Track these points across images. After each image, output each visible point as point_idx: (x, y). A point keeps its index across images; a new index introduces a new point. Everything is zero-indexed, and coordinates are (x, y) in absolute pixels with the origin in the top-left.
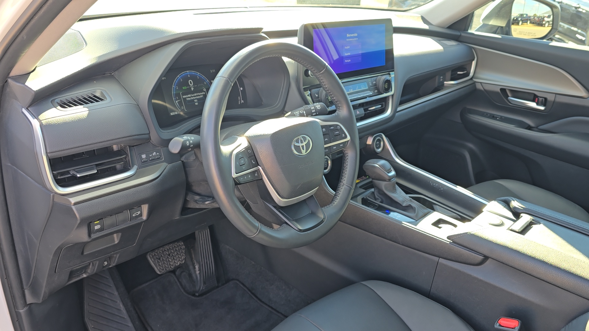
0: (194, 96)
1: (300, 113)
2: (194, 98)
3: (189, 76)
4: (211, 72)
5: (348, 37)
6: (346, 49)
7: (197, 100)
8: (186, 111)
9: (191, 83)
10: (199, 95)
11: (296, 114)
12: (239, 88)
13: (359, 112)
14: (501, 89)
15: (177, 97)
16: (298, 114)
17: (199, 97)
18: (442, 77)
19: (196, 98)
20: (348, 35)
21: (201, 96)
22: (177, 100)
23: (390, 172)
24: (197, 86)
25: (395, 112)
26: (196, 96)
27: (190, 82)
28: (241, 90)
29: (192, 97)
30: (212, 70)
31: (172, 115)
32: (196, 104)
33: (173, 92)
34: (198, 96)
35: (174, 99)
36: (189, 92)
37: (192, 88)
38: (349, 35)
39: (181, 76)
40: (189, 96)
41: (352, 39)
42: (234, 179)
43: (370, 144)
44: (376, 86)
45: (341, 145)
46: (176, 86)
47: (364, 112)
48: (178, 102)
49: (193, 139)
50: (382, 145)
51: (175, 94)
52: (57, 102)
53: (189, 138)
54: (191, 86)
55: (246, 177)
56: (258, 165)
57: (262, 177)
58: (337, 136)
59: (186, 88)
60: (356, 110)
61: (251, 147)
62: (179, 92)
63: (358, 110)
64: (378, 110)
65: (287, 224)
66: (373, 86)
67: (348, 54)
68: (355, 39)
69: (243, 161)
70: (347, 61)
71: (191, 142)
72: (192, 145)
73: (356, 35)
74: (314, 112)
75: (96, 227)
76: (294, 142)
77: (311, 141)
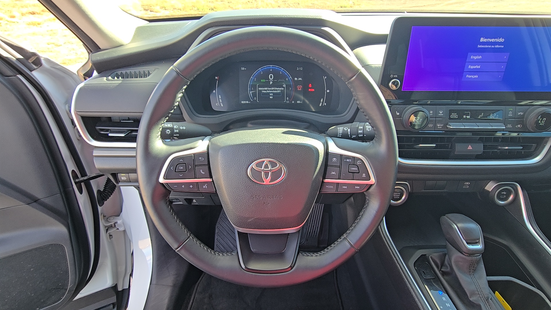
0: (271, 90)
1: (343, 129)
2: (271, 92)
3: (271, 70)
4: (298, 69)
6: (473, 59)
7: (272, 94)
8: (258, 102)
9: (271, 78)
10: (277, 90)
11: (339, 129)
12: (326, 90)
13: (472, 148)
15: (253, 88)
16: (341, 130)
17: (276, 92)
19: (272, 91)
21: (278, 91)
22: (251, 91)
23: (476, 243)
24: (278, 80)
26: (273, 90)
27: (271, 76)
28: (327, 92)
29: (269, 90)
30: (299, 68)
31: (243, 103)
32: (271, 97)
33: (250, 82)
34: (275, 90)
35: (249, 89)
36: (267, 85)
37: (271, 82)
38: (486, 39)
39: (263, 69)
40: (266, 89)
41: (490, 46)
42: (162, 184)
43: (490, 191)
44: (522, 119)
45: (356, 187)
46: (254, 78)
47: (484, 150)
48: (252, 93)
49: (183, 129)
50: (511, 198)
51: (252, 85)
52: (117, 73)
53: (175, 127)
54: (270, 80)
55: (183, 186)
56: (211, 177)
57: (216, 191)
58: (352, 173)
59: (264, 81)
60: (468, 144)
61: (206, 154)
62: (256, 84)
63: (472, 144)
64: (518, 152)
65: (238, 253)
66: (515, 118)
67: (475, 67)
68: (497, 46)
69: (182, 168)
70: (470, 77)
71: (175, 131)
72: (178, 135)
73: (501, 40)
74: (361, 134)
75: (123, 178)
76: (253, 165)
77: (284, 169)
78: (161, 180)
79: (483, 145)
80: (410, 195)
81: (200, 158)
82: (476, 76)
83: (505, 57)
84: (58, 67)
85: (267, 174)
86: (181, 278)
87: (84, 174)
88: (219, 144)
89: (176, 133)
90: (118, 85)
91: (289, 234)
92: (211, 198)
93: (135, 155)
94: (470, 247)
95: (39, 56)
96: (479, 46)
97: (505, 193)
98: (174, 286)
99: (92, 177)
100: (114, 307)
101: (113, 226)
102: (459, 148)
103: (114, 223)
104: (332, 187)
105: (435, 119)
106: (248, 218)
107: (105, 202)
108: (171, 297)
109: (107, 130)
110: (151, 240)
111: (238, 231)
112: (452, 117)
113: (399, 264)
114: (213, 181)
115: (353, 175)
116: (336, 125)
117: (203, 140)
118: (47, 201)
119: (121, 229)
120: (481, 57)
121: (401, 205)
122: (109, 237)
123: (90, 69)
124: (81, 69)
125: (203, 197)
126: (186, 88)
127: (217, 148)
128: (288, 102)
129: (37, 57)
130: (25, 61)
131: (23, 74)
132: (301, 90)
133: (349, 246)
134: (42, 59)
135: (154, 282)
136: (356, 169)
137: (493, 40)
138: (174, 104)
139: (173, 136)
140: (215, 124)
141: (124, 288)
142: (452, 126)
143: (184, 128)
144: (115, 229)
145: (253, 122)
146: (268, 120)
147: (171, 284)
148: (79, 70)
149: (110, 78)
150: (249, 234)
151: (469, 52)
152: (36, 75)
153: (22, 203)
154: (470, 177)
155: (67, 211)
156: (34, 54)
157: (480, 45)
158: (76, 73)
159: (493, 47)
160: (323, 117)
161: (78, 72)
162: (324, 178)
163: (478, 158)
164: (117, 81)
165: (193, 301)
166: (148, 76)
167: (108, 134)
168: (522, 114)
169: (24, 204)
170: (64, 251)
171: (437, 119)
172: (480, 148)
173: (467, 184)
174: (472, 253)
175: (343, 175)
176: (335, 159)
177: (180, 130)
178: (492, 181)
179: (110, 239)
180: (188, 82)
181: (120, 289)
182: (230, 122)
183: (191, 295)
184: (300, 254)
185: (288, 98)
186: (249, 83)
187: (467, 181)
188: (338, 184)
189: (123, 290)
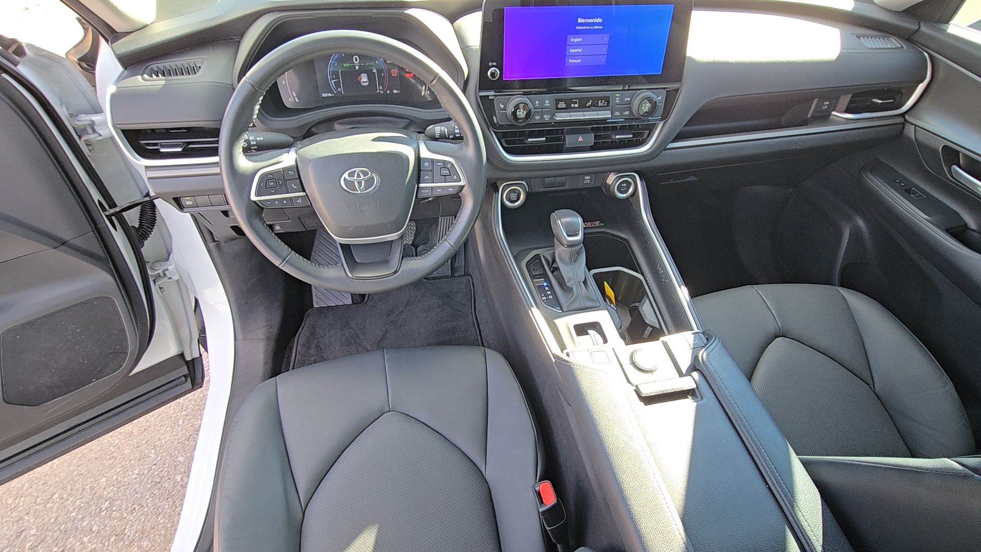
1: (441, 129)
5: (580, 23)
6: (574, 42)
8: (345, 95)
9: (356, 61)
13: (583, 139)
14: (946, 148)
15: (334, 76)
16: (438, 130)
18: (827, 103)
20: (580, 20)
22: (333, 80)
23: (575, 235)
24: (365, 64)
25: (661, 148)
27: (356, 58)
31: (325, 97)
35: (329, 77)
36: (352, 70)
37: (356, 66)
38: (584, 20)
41: (589, 28)
42: (255, 202)
43: (610, 184)
44: (629, 106)
45: (449, 189)
46: (334, 62)
47: (595, 140)
48: (334, 82)
49: (260, 140)
50: (631, 190)
51: (332, 71)
52: (152, 68)
53: (251, 138)
54: (355, 64)
55: (277, 202)
56: (304, 190)
57: (311, 205)
58: (444, 176)
59: (348, 65)
60: (579, 135)
61: (296, 168)
62: (337, 70)
63: (583, 135)
64: (629, 140)
65: (342, 264)
66: (622, 105)
67: (576, 51)
68: (596, 27)
69: (272, 184)
70: (573, 61)
71: (252, 143)
72: (256, 147)
73: (599, 20)
74: (457, 133)
75: (188, 203)
76: (346, 175)
77: (376, 179)
78: (253, 197)
79: (595, 135)
80: (528, 195)
81: (290, 172)
82: (579, 61)
83: (606, 38)
84: (44, 53)
85: (360, 183)
86: (275, 330)
87: (112, 205)
88: (307, 157)
89: (254, 145)
90: (163, 87)
91: (392, 241)
92: (300, 220)
93: (219, 172)
94: (571, 239)
95: (20, 42)
96: (577, 28)
97: (625, 185)
98: (268, 338)
99: (126, 207)
100: (186, 380)
101: (162, 275)
102: (570, 140)
103: (163, 271)
104: (427, 191)
105: (541, 110)
106: (349, 227)
107: (145, 242)
108: (267, 350)
109: (156, 144)
110: (224, 287)
111: (340, 244)
112: (559, 106)
113: (509, 264)
114: (307, 195)
115: (445, 178)
116: (434, 124)
117: (288, 153)
118: (78, 242)
119: (176, 277)
120: (581, 39)
121: (519, 208)
122: (161, 290)
123: (89, 51)
124: (73, 51)
125: (290, 221)
126: (263, 98)
127: (306, 161)
128: (382, 92)
129: (18, 44)
130: (4, 51)
131: (9, 73)
132: (396, 75)
133: (449, 246)
134: (24, 44)
135: (240, 337)
136: (448, 172)
137: (591, 21)
138: (252, 117)
139: (250, 149)
140: (295, 128)
141: (194, 357)
142: (560, 117)
143: (262, 139)
144: (165, 279)
145: (340, 121)
146: (360, 118)
147: (264, 337)
148: (68, 52)
149: (146, 76)
150: (352, 245)
151: (569, 34)
152: (22, 69)
153: (46, 247)
154: (590, 170)
155: (105, 254)
156: (14, 41)
157: (578, 26)
158: (65, 57)
159: (592, 28)
160: (423, 112)
161: (66, 55)
162: (419, 183)
163: (593, 149)
164: (159, 82)
165: (296, 354)
166: (198, 72)
167: (159, 149)
168: (629, 99)
169: (49, 248)
170: (114, 305)
171: (543, 110)
172: (590, 139)
173: (587, 178)
174: (572, 245)
175: (436, 178)
176: (427, 163)
177: (257, 141)
178: (612, 173)
179: (162, 293)
180: (263, 93)
181: (188, 358)
182: (313, 124)
183: (291, 349)
184: (404, 259)
185: (381, 88)
186: (329, 69)
187: (587, 174)
188: (432, 188)
189: (193, 359)
